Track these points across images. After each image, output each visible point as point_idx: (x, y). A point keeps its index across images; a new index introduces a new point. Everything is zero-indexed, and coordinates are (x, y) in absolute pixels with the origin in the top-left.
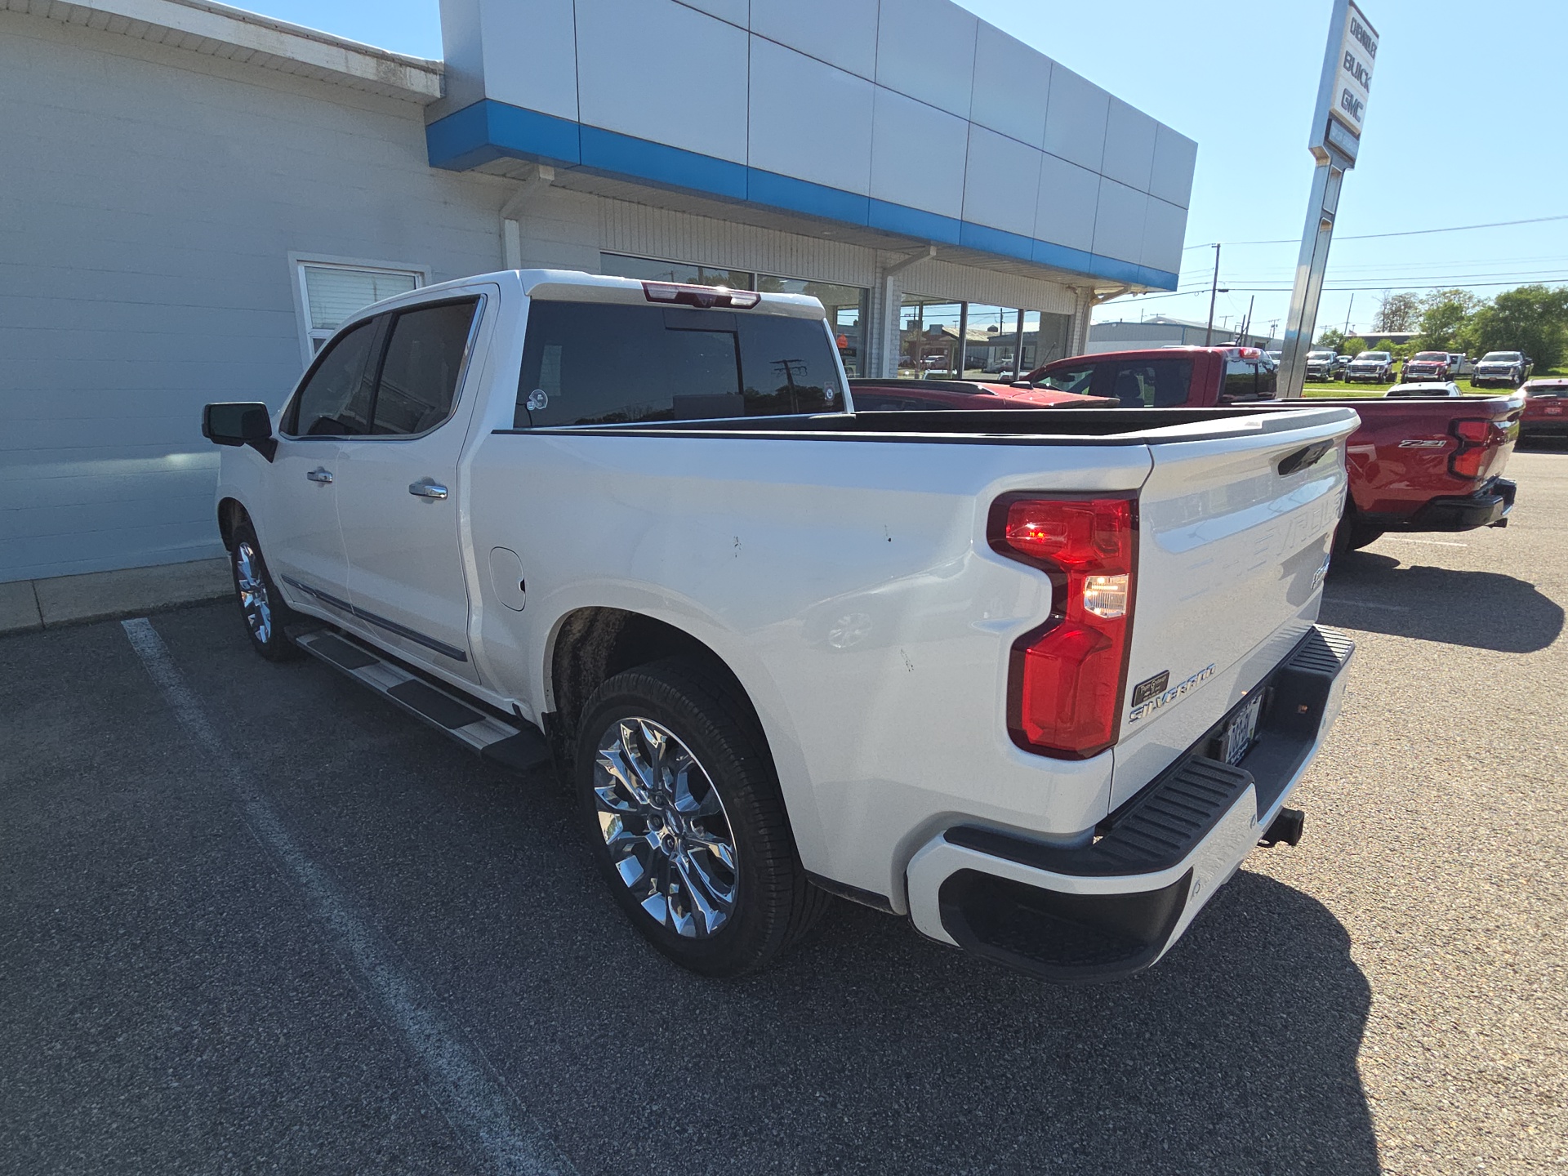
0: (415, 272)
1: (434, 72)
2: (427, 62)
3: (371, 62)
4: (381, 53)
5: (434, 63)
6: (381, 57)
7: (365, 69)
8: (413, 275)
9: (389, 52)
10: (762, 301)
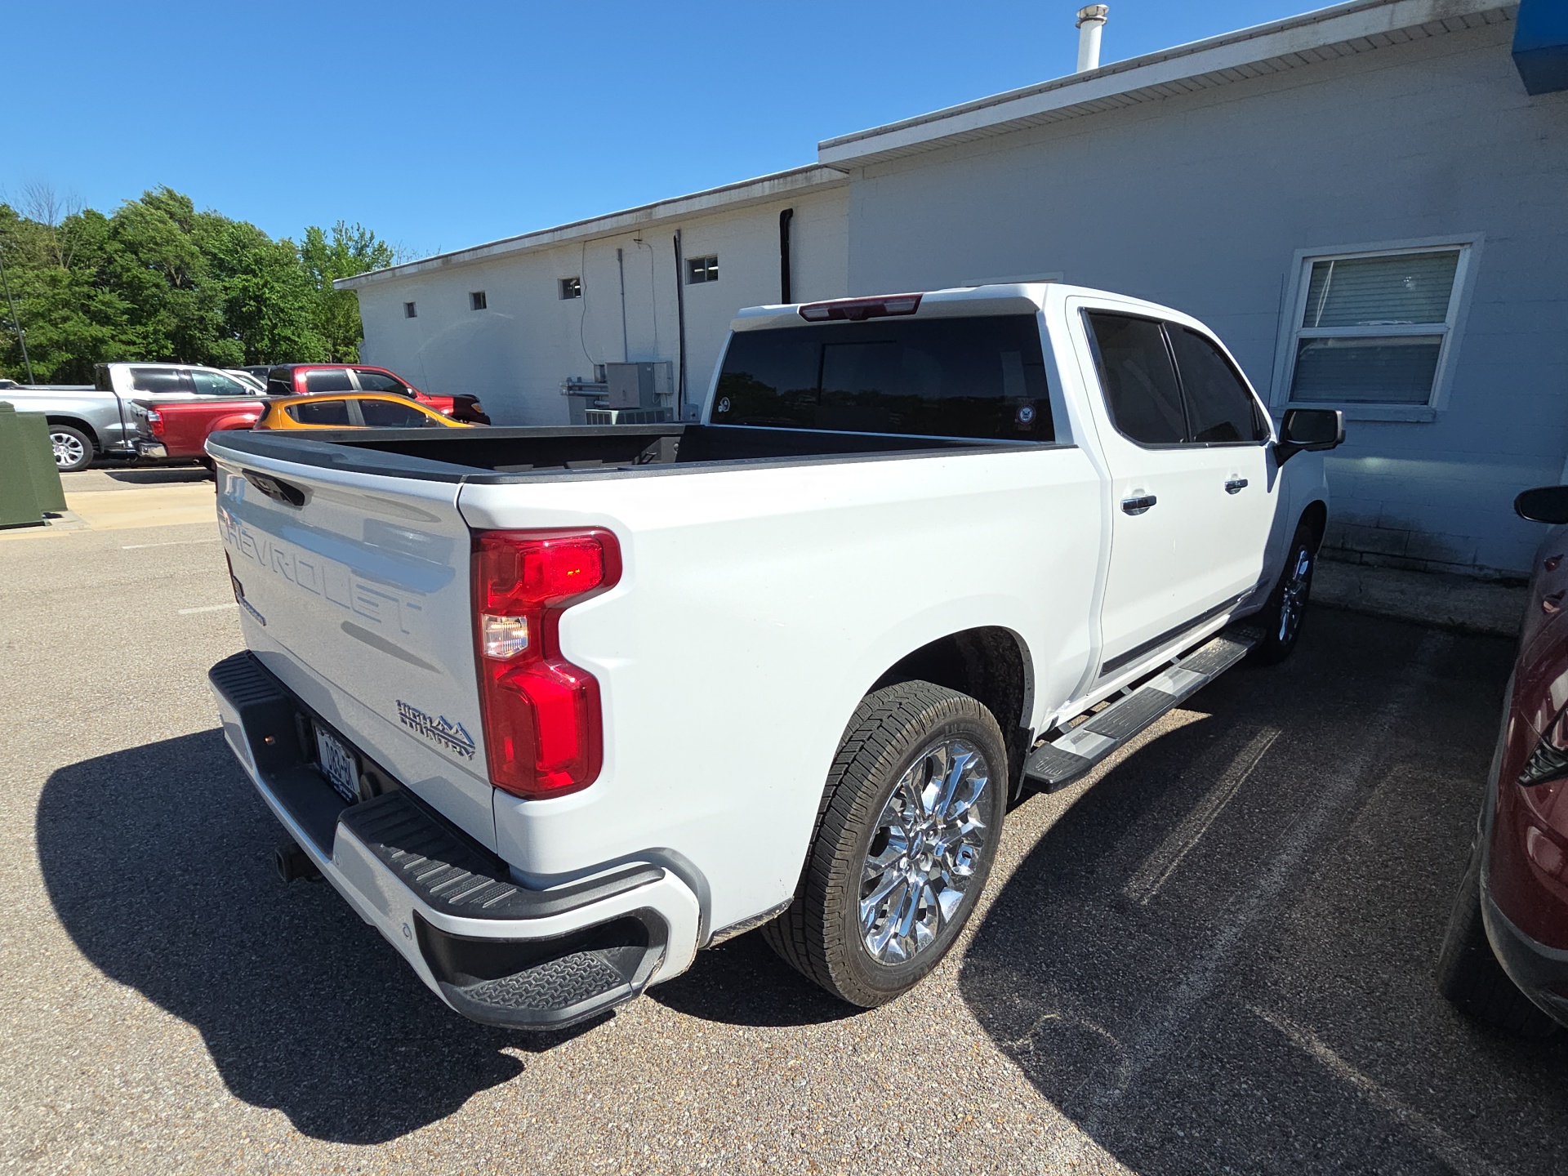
0: (1462, 245)
7: (1416, 14)
8: (1457, 248)
10: (926, 304)
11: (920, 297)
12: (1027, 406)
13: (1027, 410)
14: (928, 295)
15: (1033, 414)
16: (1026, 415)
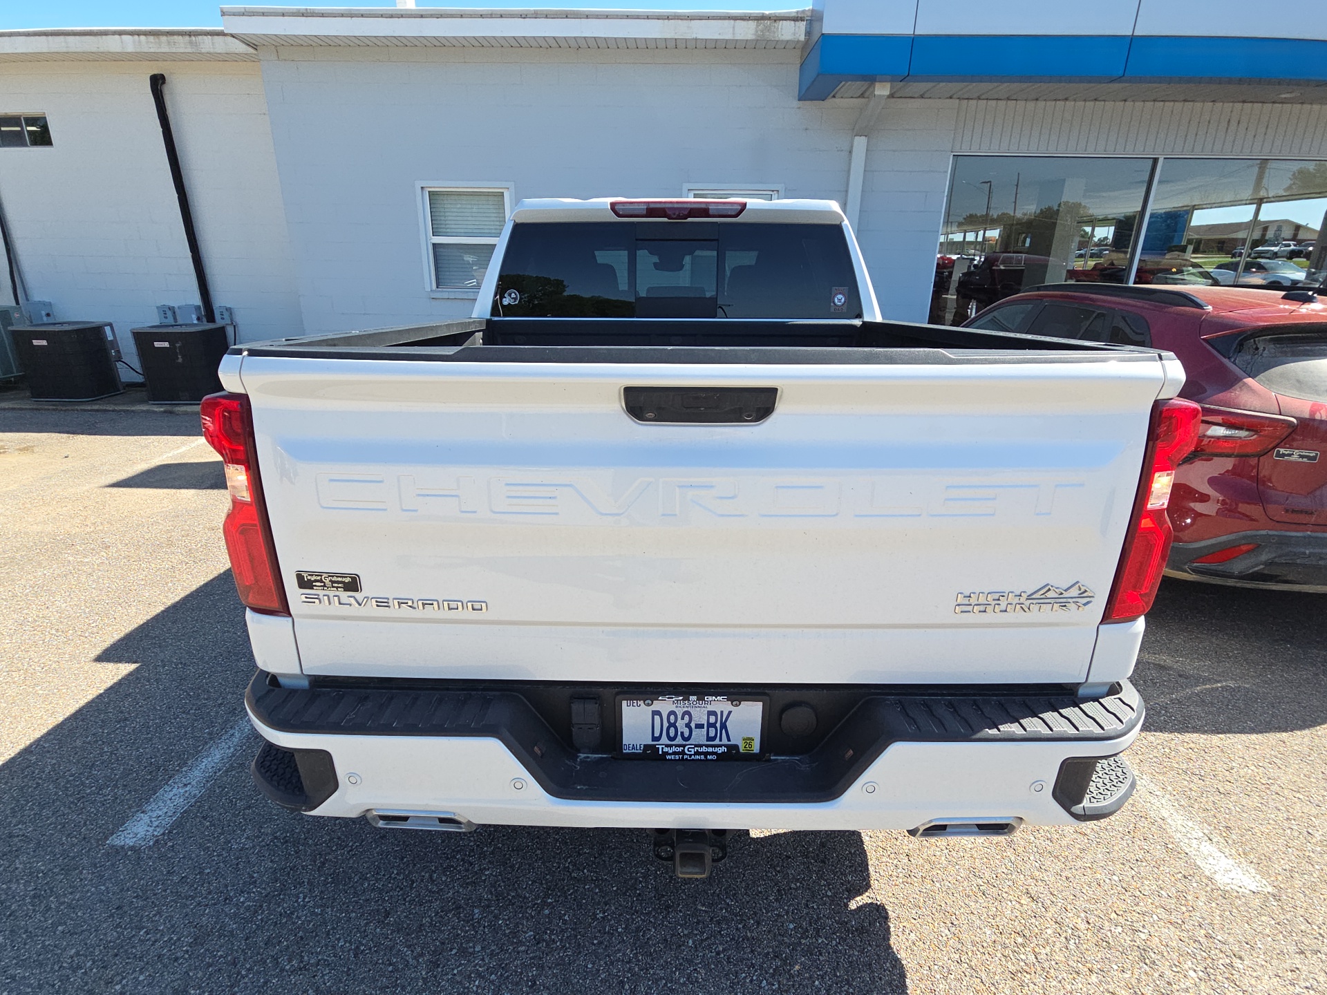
0: (773, 191)
1: (802, 19)
2: (797, 12)
3: (752, 24)
4: (761, 15)
5: (804, 11)
6: (761, 18)
7: (746, 31)
8: (771, 193)
9: (767, 12)
10: (749, 209)
11: (744, 205)
12: (840, 293)
13: (840, 296)
14: (753, 203)
15: (845, 299)
16: (840, 300)
